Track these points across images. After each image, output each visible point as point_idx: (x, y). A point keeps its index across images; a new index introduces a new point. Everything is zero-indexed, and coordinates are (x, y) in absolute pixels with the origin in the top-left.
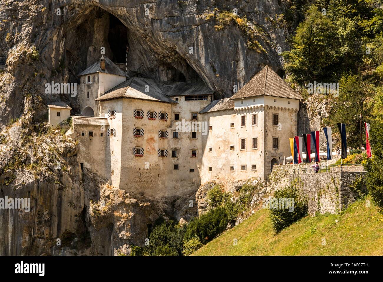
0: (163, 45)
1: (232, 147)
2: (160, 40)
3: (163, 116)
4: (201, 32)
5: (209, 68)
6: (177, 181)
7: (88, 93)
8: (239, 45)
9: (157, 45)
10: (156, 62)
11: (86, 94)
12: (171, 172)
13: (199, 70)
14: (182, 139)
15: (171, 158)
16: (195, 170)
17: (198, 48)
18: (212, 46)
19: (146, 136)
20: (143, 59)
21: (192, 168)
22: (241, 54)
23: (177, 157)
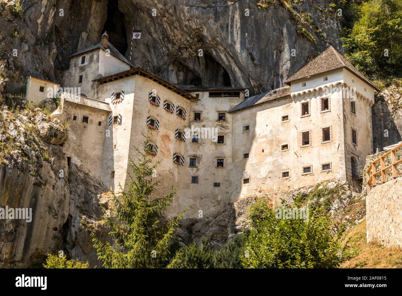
0: (186, 26)
1: (285, 147)
2: (183, 18)
3: (181, 113)
4: (238, 10)
5: (246, 55)
6: (195, 198)
7: (81, 77)
8: (285, 31)
9: (176, 28)
10: (166, 58)
11: (77, 79)
12: (187, 187)
13: (229, 61)
14: (204, 144)
15: (189, 168)
16: (221, 184)
17: (233, 30)
18: (251, 29)
19: (162, 130)
20: (149, 56)
21: (217, 181)
22: (286, 42)
23: (197, 167)
